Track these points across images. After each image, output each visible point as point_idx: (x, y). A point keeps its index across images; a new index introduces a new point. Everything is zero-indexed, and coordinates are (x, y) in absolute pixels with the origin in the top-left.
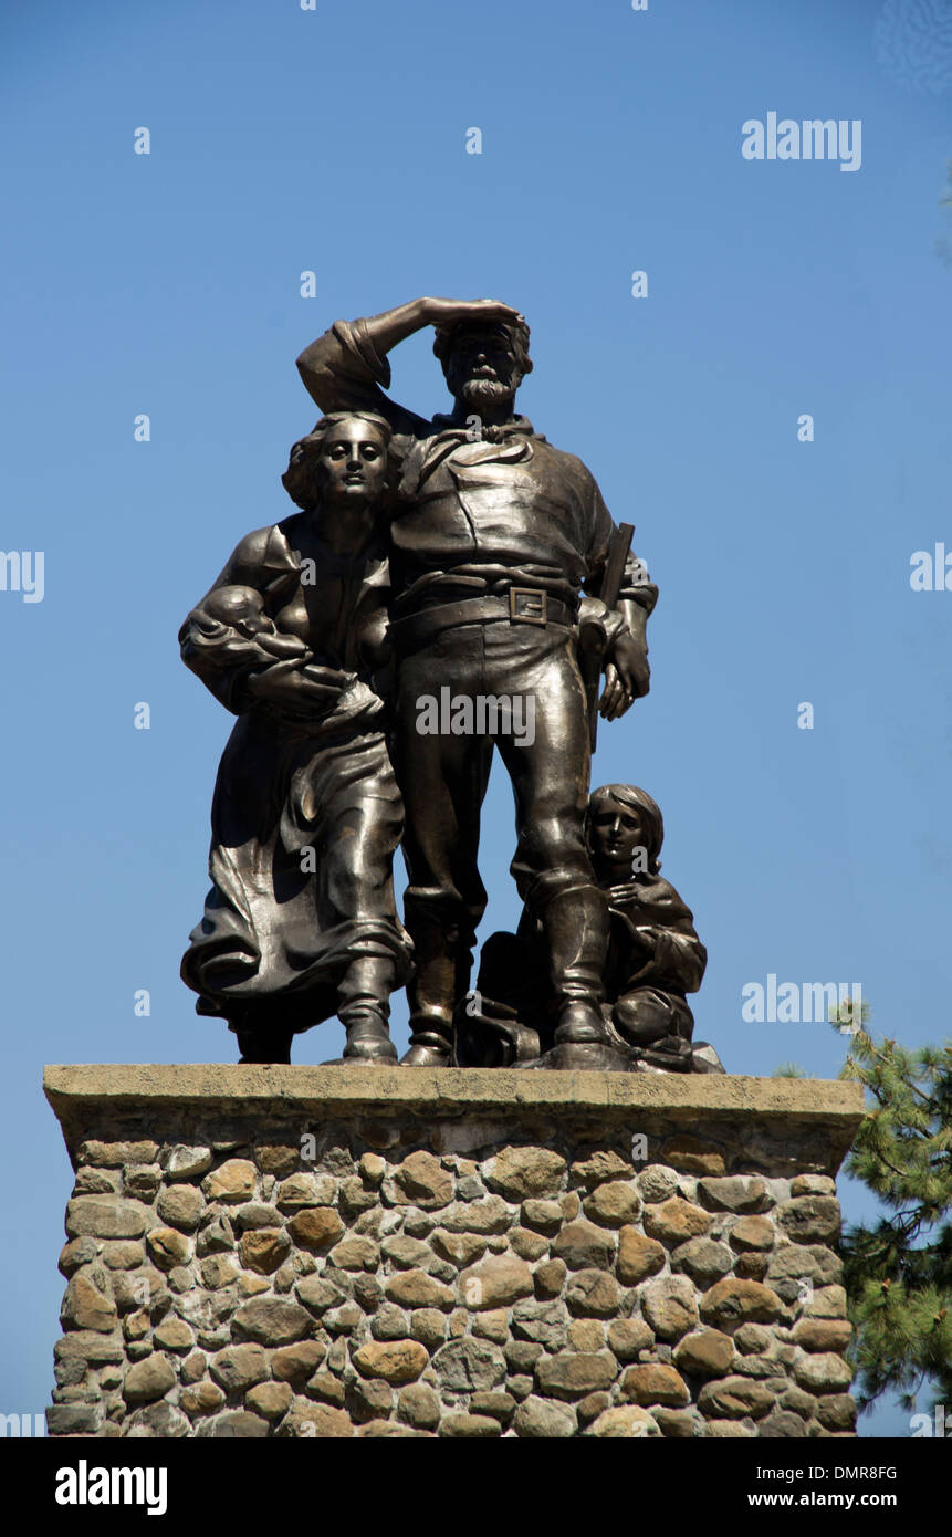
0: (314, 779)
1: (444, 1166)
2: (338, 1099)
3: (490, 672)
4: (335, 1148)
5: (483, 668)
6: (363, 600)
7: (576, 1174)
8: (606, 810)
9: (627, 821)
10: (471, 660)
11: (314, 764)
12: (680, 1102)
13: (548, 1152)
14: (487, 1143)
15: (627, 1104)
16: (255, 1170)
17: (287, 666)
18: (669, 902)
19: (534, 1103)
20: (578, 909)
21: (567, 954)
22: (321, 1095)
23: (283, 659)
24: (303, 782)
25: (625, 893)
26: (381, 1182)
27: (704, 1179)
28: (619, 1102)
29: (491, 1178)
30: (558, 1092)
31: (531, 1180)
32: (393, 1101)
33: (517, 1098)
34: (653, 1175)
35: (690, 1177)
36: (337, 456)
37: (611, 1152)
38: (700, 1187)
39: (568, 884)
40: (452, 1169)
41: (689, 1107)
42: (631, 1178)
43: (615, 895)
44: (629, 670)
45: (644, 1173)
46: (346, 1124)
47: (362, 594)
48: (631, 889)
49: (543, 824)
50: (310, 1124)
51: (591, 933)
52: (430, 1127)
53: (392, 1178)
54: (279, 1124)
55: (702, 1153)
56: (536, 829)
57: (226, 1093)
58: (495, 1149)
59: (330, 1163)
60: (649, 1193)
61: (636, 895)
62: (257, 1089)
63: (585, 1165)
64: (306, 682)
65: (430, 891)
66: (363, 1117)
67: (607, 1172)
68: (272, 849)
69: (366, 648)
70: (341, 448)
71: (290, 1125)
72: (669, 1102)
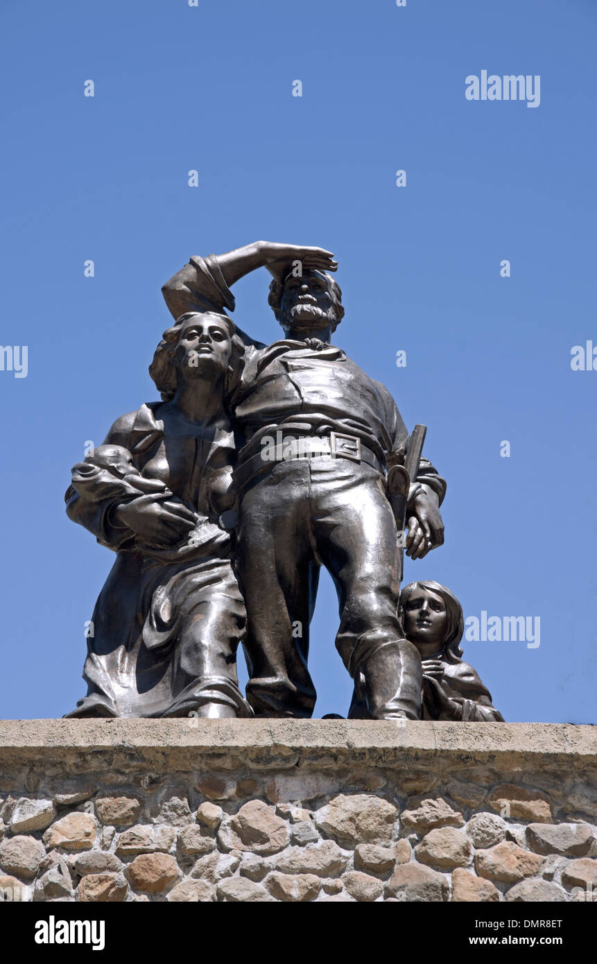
0: (171, 593)
1: (279, 813)
2: (177, 747)
3: (316, 491)
4: (173, 798)
5: (310, 489)
6: (213, 456)
7: (407, 821)
8: (414, 597)
9: (434, 605)
10: (301, 483)
11: (171, 583)
12: (505, 747)
13: (380, 800)
14: (321, 794)
15: (453, 748)
16: (96, 822)
17: (150, 498)
18: (472, 679)
19: (364, 748)
20: (395, 658)
21: (387, 695)
22: (160, 744)
23: (146, 494)
24: (162, 596)
25: (434, 666)
26: (217, 829)
27: (531, 825)
28: (446, 747)
29: (326, 824)
30: (387, 738)
31: (363, 825)
32: (229, 748)
33: (348, 744)
34: (482, 820)
35: (518, 825)
36: (191, 337)
37: (441, 799)
38: (529, 833)
39: (385, 640)
40: (287, 816)
41: (513, 752)
42: (460, 826)
43: (424, 667)
44: (428, 521)
45: (472, 820)
46: (185, 776)
47: (211, 452)
48: (439, 664)
49: (362, 598)
50: (150, 777)
51: (408, 678)
52: (265, 779)
53: (228, 824)
54: (121, 778)
55: (528, 799)
56: (357, 601)
57: (69, 742)
58: (328, 798)
59: (169, 813)
60: (479, 838)
61: (443, 670)
62: (98, 740)
63: (415, 812)
64: (165, 512)
65: (269, 680)
66: (201, 771)
67: (437, 817)
68: (136, 655)
69: (216, 495)
70: (194, 331)
71: (131, 779)
72: (494, 747)
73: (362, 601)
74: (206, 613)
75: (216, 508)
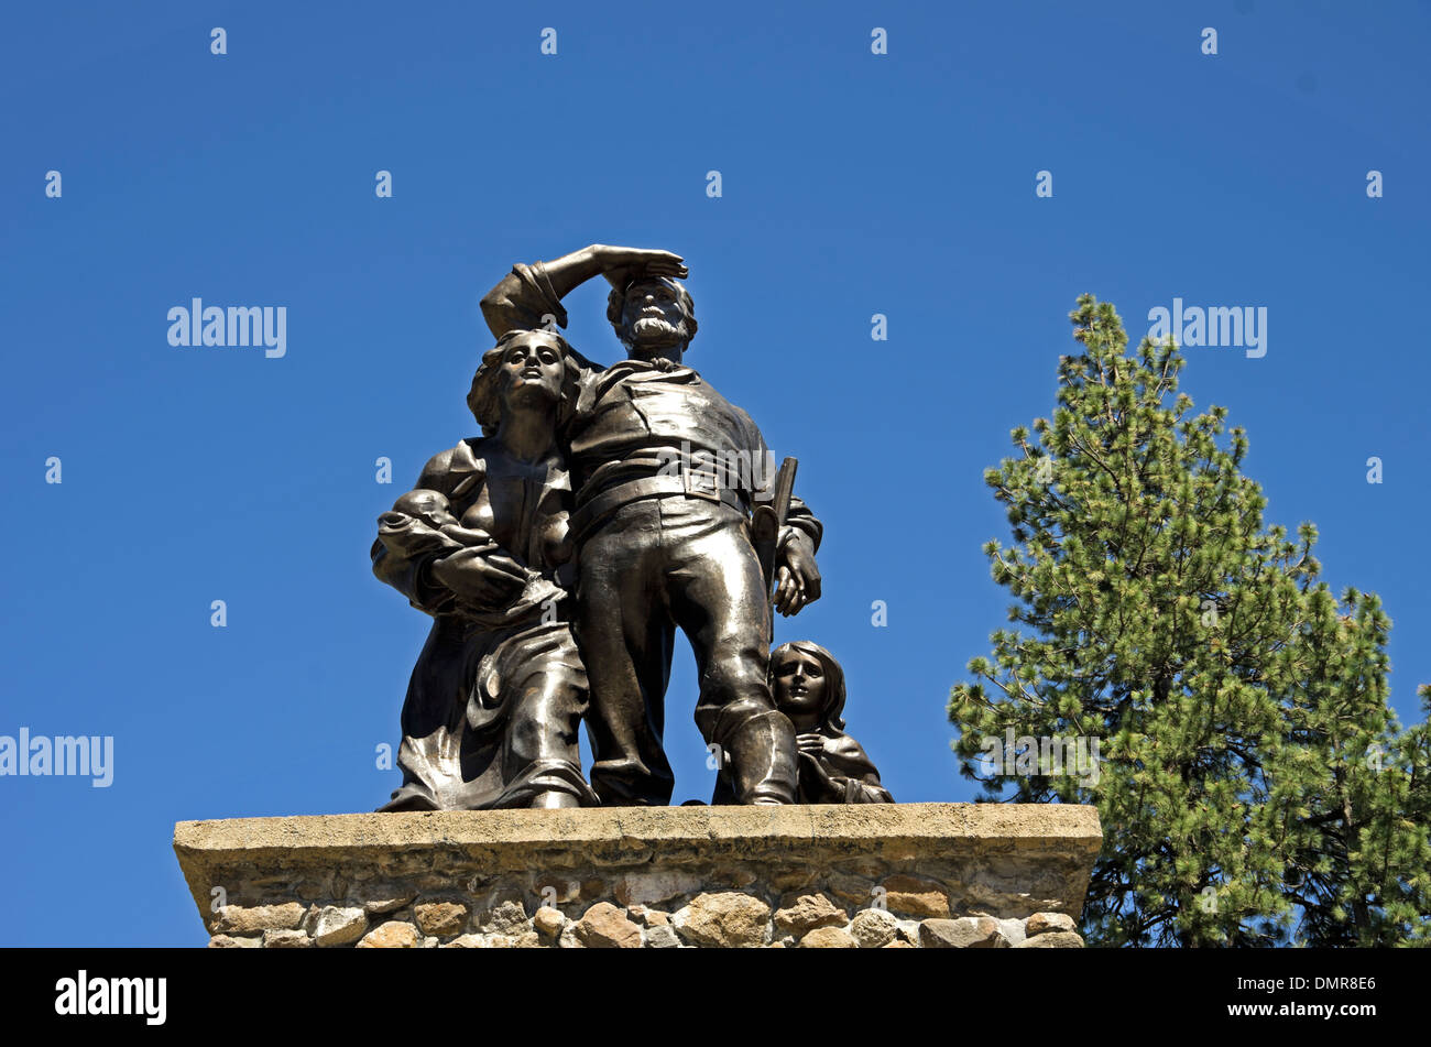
0: (499, 664)
1: (630, 917)
2: (509, 843)
3: (668, 539)
4: (506, 903)
5: (661, 536)
6: (544, 501)
7: (781, 922)
8: (787, 660)
9: (809, 669)
10: (650, 530)
11: (499, 651)
12: (894, 832)
13: (749, 898)
14: (679, 893)
15: (833, 836)
16: (416, 932)
17: (472, 551)
18: (856, 754)
19: (729, 839)
20: (765, 732)
21: (757, 776)
22: (489, 840)
23: (467, 547)
24: (488, 668)
25: (811, 741)
26: (559, 936)
27: (923, 922)
28: (826, 834)
29: (686, 928)
30: (756, 826)
31: (730, 927)
32: (570, 843)
33: (710, 834)
34: (868, 917)
35: (910, 921)
37: (820, 895)
38: (923, 929)
39: (753, 711)
40: (640, 920)
41: (904, 837)
42: (844, 925)
43: (800, 742)
44: (802, 571)
45: (857, 918)
46: (519, 877)
47: (543, 495)
48: (817, 739)
49: (725, 663)
50: (478, 879)
51: (780, 755)
52: (614, 878)
53: (571, 931)
54: (444, 881)
55: (922, 891)
56: (719, 668)
57: (381, 841)
58: (688, 897)
59: (501, 920)
60: (865, 938)
61: (822, 745)
62: (417, 836)
63: (791, 911)
64: (491, 568)
65: (618, 763)
66: (538, 871)
67: (816, 916)
68: (460, 737)
69: (550, 545)
71: (456, 882)
72: (881, 832)
73: (725, 667)
74: (541, 686)
75: (551, 562)
